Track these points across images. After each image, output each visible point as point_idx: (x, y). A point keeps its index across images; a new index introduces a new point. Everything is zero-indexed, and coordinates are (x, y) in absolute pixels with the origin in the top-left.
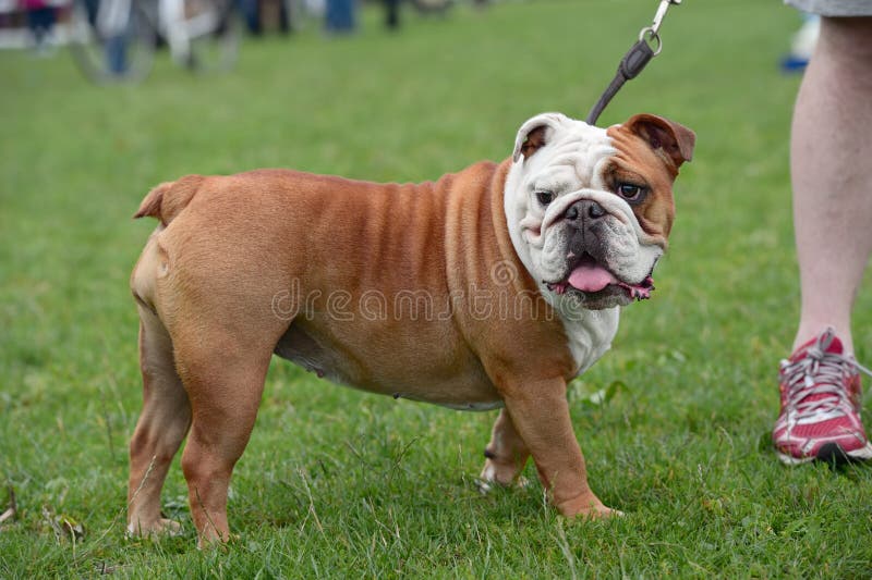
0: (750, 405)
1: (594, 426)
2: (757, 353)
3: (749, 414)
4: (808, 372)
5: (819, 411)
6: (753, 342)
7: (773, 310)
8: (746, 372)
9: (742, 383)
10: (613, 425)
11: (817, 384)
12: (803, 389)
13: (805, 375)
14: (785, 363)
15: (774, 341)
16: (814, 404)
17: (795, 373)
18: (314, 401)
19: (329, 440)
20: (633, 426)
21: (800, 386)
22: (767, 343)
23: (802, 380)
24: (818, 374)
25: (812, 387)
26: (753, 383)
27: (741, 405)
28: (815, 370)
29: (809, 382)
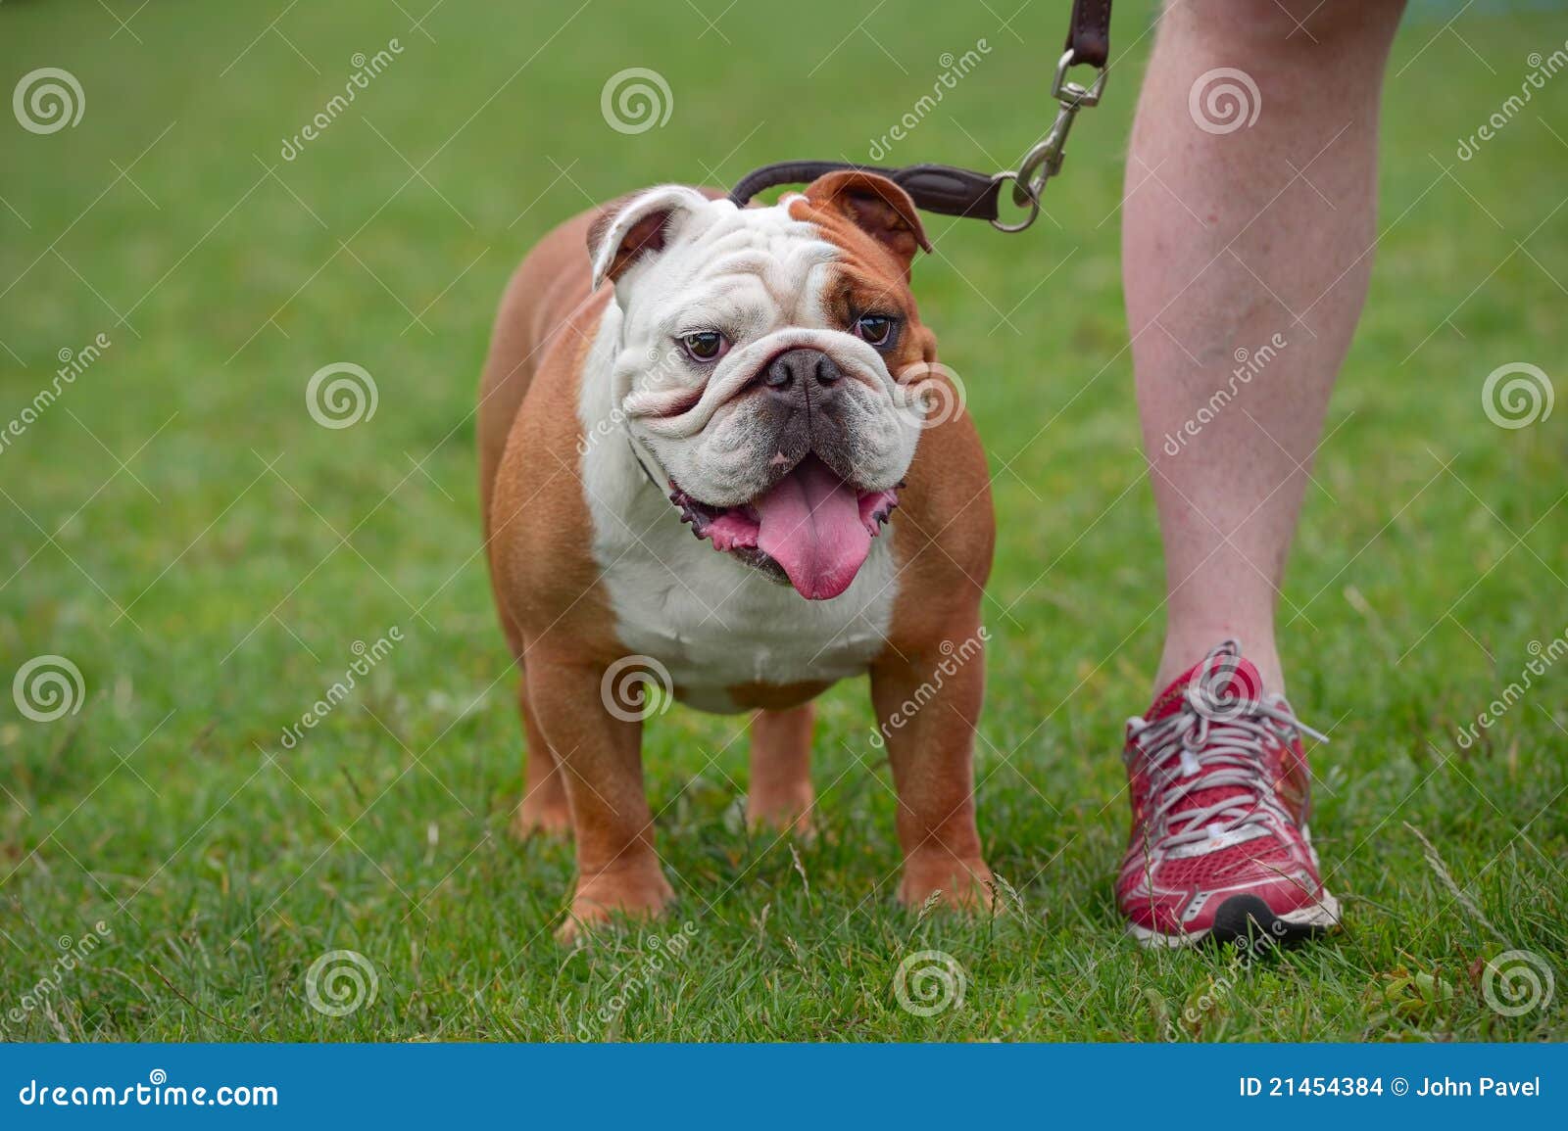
0: (1070, 819)
1: (728, 877)
2: (1092, 693)
3: (1070, 836)
4: (1185, 742)
5: (1214, 829)
6: (1085, 671)
7: (1129, 594)
8: (1065, 740)
9: (1055, 767)
10: (768, 874)
11: (1207, 768)
12: (1179, 780)
13: (1182, 749)
14: (1138, 723)
15: (1127, 668)
16: (1204, 813)
17: (1157, 746)
18: (98, 846)
19: (131, 939)
20: (816, 876)
21: (1170, 775)
22: (1112, 670)
23: (1174, 760)
24: (1208, 747)
25: (1196, 775)
26: (1082, 765)
27: (1051, 820)
28: (1203, 737)
29: (1190, 765)
